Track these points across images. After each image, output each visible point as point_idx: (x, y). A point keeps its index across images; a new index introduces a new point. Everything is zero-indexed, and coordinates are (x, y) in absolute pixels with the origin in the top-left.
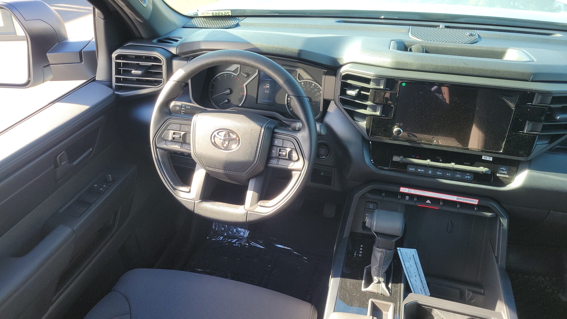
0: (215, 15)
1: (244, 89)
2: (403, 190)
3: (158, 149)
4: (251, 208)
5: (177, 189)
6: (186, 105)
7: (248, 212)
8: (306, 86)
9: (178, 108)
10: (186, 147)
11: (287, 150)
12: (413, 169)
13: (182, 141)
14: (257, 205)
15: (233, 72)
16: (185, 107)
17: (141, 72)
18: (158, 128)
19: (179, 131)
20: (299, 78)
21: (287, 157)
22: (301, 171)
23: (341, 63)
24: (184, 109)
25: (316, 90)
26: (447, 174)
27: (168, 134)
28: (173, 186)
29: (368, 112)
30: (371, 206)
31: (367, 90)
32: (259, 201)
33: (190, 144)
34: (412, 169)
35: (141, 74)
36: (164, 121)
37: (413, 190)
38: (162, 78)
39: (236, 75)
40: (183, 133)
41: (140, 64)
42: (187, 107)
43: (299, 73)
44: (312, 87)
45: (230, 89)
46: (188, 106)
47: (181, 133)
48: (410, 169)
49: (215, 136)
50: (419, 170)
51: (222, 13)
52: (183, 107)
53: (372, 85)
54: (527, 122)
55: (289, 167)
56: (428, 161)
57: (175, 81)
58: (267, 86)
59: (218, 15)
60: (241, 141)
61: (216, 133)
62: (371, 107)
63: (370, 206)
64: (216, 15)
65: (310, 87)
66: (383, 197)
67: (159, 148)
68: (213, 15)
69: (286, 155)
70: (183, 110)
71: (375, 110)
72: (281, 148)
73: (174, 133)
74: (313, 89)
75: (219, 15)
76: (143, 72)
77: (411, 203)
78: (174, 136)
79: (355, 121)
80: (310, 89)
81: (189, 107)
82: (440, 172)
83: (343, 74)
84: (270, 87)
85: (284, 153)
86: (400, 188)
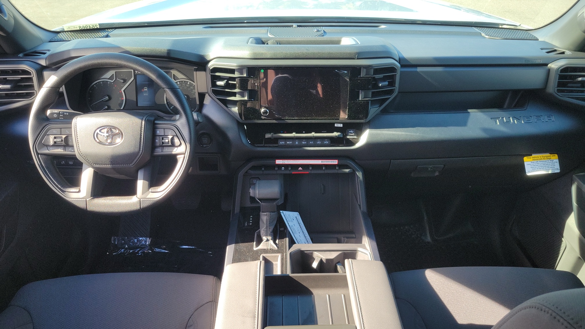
0: (82, 29)
1: (122, 94)
2: (278, 162)
3: (39, 156)
4: (144, 196)
5: (65, 191)
6: (64, 113)
7: (141, 200)
8: (182, 85)
9: (55, 116)
10: (70, 149)
11: (169, 138)
12: (283, 143)
13: (65, 144)
14: (148, 192)
15: (108, 79)
17: (10, 86)
18: (36, 135)
19: (60, 135)
20: (174, 79)
21: (170, 144)
22: (185, 154)
23: (208, 59)
24: (62, 115)
25: (191, 88)
26: (311, 143)
27: (49, 139)
28: (62, 188)
29: (238, 98)
30: (255, 181)
31: (233, 79)
32: (150, 188)
33: (73, 146)
34: (282, 143)
35: (10, 88)
36: (42, 127)
37: (286, 161)
38: (34, 90)
39: (112, 81)
40: (64, 136)
41: (7, 79)
42: (65, 114)
43: (174, 74)
44: (187, 85)
45: (108, 96)
46: (66, 112)
47: (62, 137)
48: (281, 143)
49: (97, 134)
50: (288, 143)
51: (89, 26)
52: (61, 114)
53: (237, 75)
54: (360, 91)
55: (173, 153)
56: (294, 133)
57: (49, 87)
58: (145, 89)
60: (124, 134)
61: (98, 131)
62: (239, 93)
63: (254, 181)
64: (84, 28)
65: (186, 85)
66: (263, 171)
67: (41, 154)
68: (81, 29)
69: (169, 142)
70: (61, 117)
71: (243, 96)
72: (163, 137)
73: (55, 138)
74: (189, 87)
75: (87, 28)
76: (12, 85)
77: (287, 172)
78: (55, 140)
79: (229, 108)
80: (186, 88)
81: (67, 114)
82: (305, 141)
83: (211, 68)
84: (147, 89)
85: (167, 141)
86: (275, 161)
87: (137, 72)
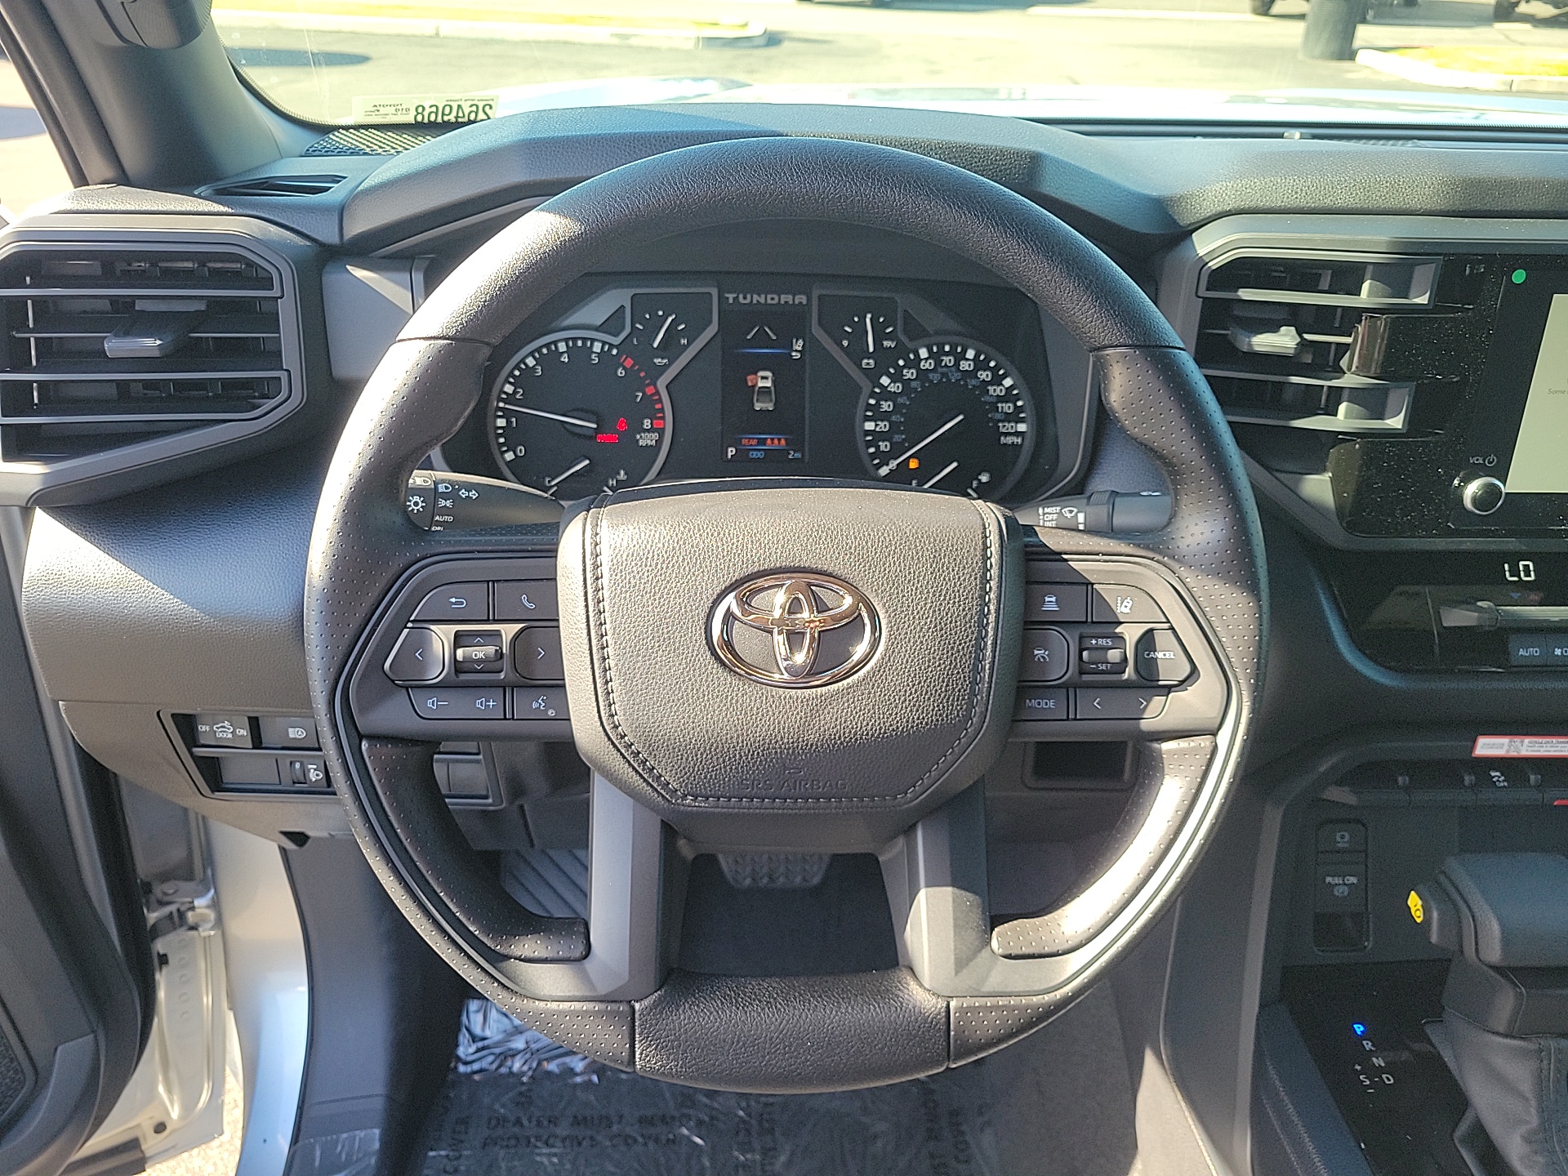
0: (426, 121)
1: (660, 400)
2: (1488, 746)
3: (365, 745)
4: (967, 979)
5: (507, 957)
6: (456, 487)
7: (953, 1004)
9: (416, 504)
10: (535, 705)
12: (1534, 651)
13: (514, 677)
14: (985, 953)
15: (600, 329)
16: (453, 495)
17: (158, 342)
18: (353, 626)
19: (487, 621)
21: (1129, 673)
22: (1214, 734)
24: (448, 503)
25: (983, 375)
27: (423, 644)
28: (485, 940)
29: (1344, 419)
30: (1343, 837)
32: (992, 930)
33: (564, 686)
34: (1527, 652)
35: (157, 354)
37: (1527, 740)
38: (278, 367)
39: (616, 341)
40: (509, 631)
42: (463, 493)
43: (906, 312)
44: (965, 366)
46: (469, 487)
47: (498, 634)
48: (1521, 652)
49: (729, 616)
50: (1558, 652)
51: (459, 107)
52: (445, 496)
53: (1367, 295)
58: (763, 378)
59: (439, 120)
61: (730, 600)
62: (1357, 396)
63: (1338, 839)
64: (433, 118)
66: (1407, 789)
67: (371, 737)
68: (419, 118)
69: (1125, 659)
70: (445, 511)
71: (1380, 411)
73: (459, 640)
74: (972, 374)
75: (446, 118)
77: (1525, 796)
78: (460, 652)
79: (1278, 475)
80: (958, 375)
81: (473, 494)
83: (1214, 264)
84: (774, 382)
85: (1114, 655)
86: (1474, 741)
87: (731, 301)
